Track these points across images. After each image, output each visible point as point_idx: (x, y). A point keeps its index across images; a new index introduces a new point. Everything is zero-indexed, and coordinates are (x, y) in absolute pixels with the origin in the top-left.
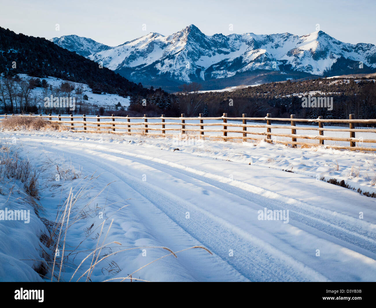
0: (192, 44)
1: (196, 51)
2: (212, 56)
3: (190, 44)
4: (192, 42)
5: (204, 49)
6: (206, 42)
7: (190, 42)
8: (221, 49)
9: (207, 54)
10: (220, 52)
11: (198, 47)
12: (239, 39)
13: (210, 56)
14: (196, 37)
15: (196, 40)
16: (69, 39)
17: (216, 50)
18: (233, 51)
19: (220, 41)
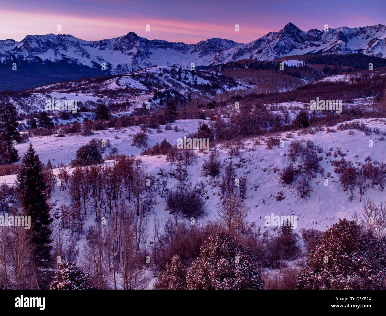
0: (286, 39)
1: (288, 45)
2: (304, 49)
3: (283, 39)
4: (286, 38)
5: (298, 44)
6: (300, 37)
7: (284, 38)
8: (313, 42)
9: (299, 47)
10: (312, 45)
11: (292, 42)
12: (332, 33)
13: (302, 49)
14: (291, 33)
15: (291, 35)
16: (212, 41)
17: (309, 43)
18: (324, 43)
19: (314, 35)
